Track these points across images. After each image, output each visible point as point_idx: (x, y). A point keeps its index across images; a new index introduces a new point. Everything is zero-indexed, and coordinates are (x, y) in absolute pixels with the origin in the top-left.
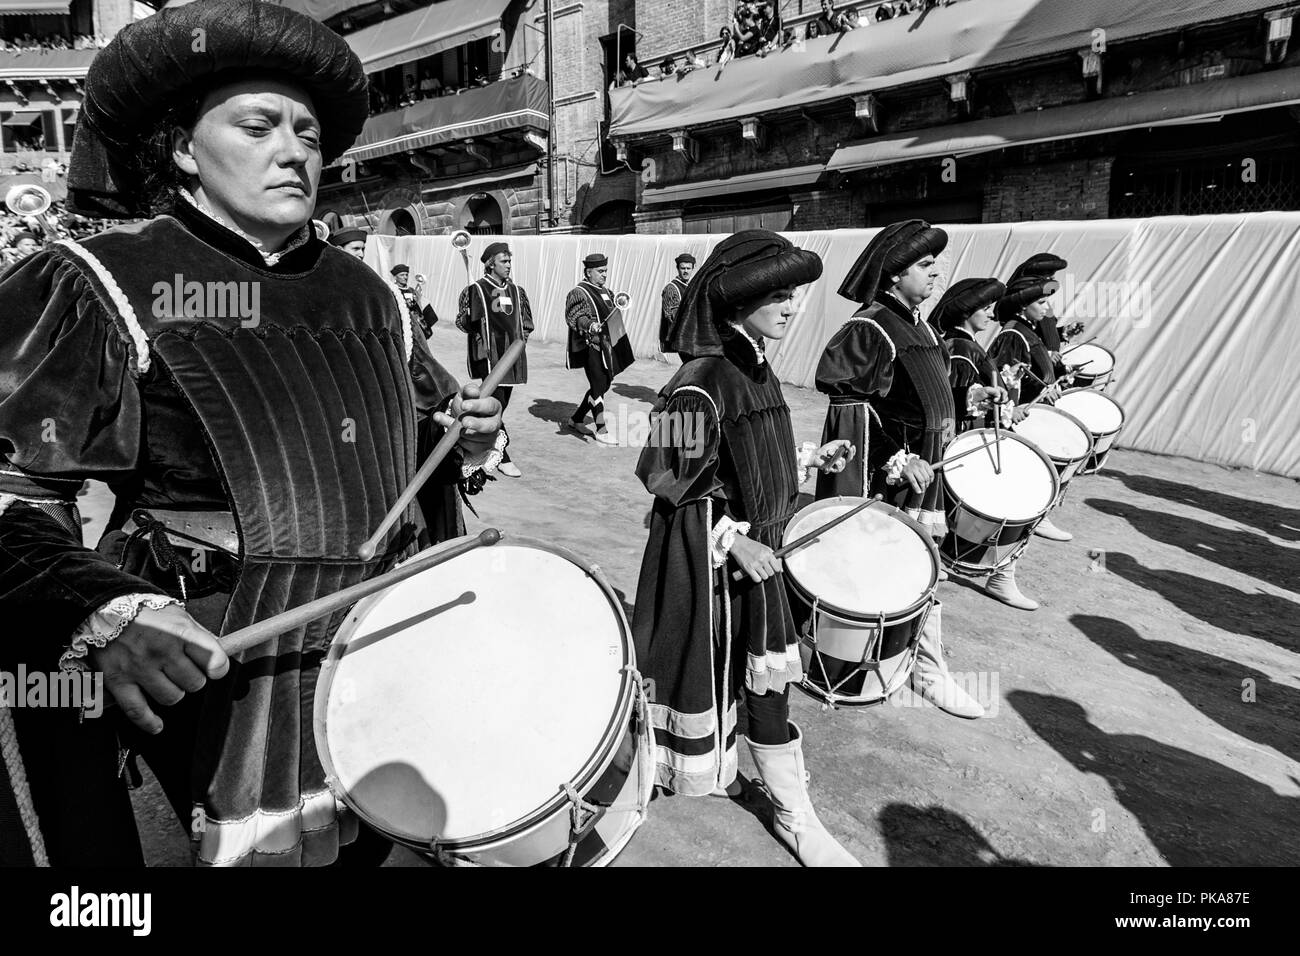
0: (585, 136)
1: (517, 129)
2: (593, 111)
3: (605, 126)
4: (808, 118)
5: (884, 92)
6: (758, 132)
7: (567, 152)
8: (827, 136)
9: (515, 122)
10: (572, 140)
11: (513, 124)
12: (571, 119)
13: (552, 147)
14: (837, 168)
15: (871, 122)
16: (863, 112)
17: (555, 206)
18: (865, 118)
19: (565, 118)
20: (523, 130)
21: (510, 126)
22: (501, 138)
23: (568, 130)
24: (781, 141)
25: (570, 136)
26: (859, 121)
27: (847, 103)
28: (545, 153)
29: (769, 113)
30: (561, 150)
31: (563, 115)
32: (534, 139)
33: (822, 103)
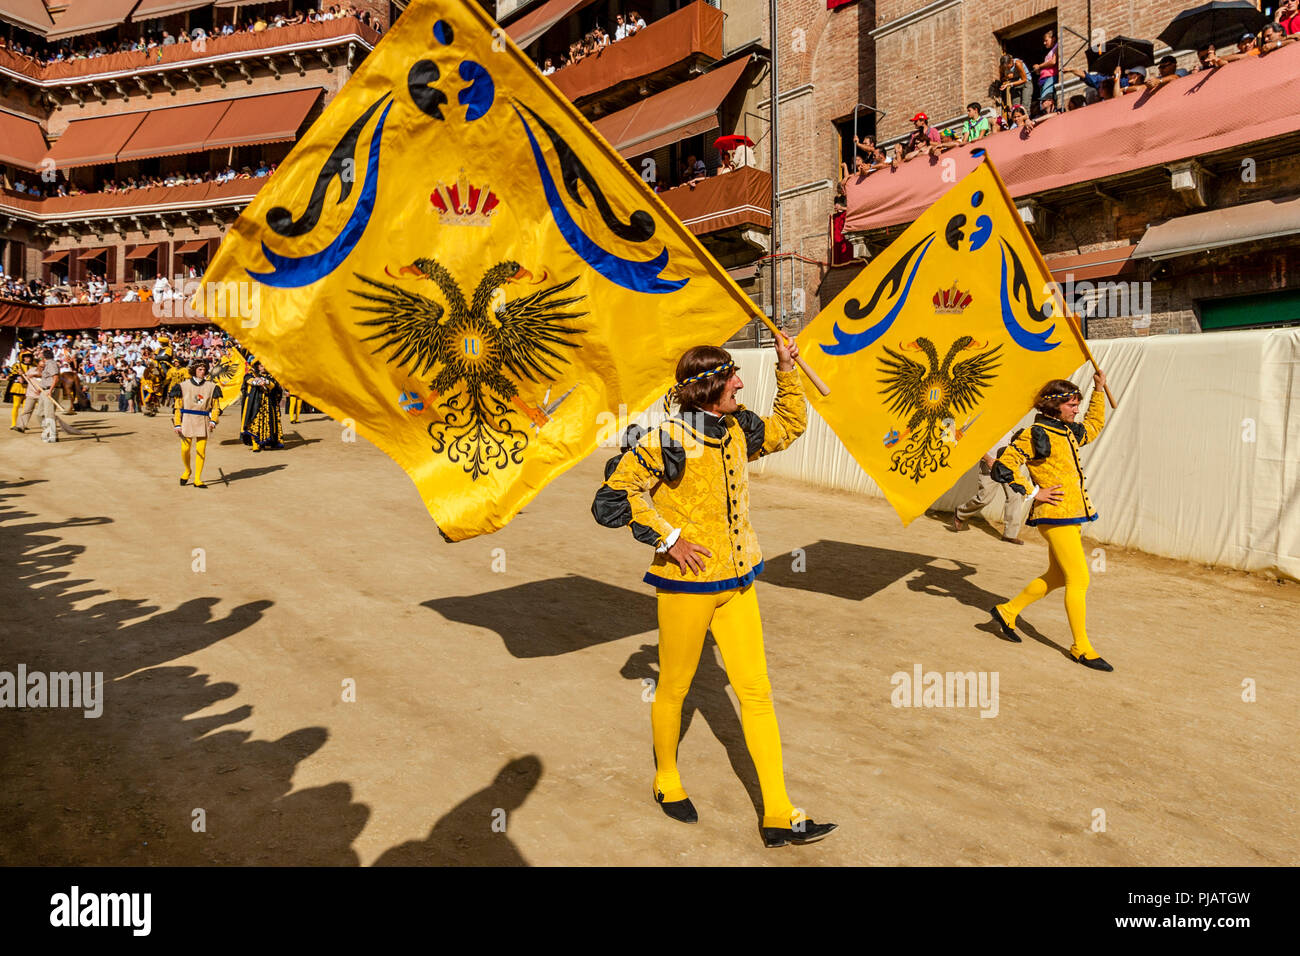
0: (814, 231)
1: (736, 227)
2: (825, 200)
3: (839, 218)
4: (1104, 196)
5: (1212, 156)
6: (1035, 214)
7: (792, 251)
8: (1131, 215)
9: (733, 220)
10: (800, 237)
11: (730, 222)
12: (798, 213)
13: (776, 245)
14: (1149, 255)
15: (1195, 195)
16: (1184, 181)
17: (778, 312)
18: (1187, 191)
19: (791, 212)
20: (742, 228)
21: (728, 225)
22: (716, 238)
23: (794, 225)
24: (1067, 226)
25: (797, 232)
26: (1178, 195)
27: (1160, 174)
28: (766, 253)
29: (1051, 193)
30: (785, 249)
31: (787, 209)
32: (753, 236)
33: (1124, 176)
